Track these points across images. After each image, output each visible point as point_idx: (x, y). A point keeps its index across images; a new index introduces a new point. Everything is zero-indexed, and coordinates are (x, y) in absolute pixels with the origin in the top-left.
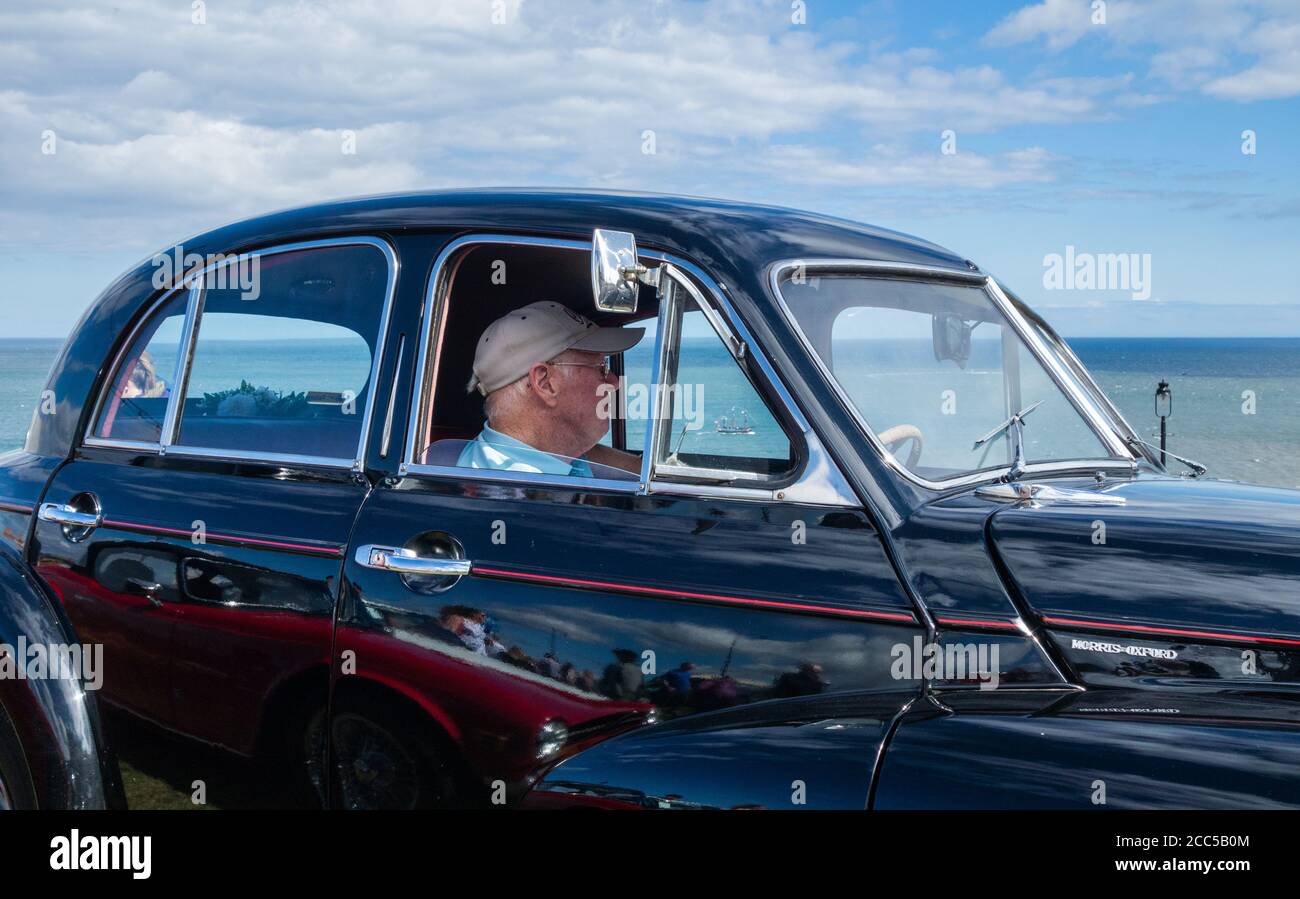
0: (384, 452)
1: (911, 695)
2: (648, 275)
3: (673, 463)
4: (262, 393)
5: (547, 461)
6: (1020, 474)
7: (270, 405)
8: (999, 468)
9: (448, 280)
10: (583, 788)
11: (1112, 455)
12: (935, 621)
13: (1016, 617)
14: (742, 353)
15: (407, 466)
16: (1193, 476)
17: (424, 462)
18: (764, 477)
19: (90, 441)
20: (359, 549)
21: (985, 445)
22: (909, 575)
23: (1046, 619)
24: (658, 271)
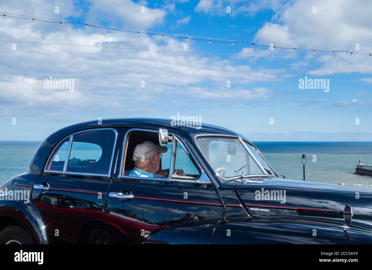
0: (115, 173)
1: (221, 219)
2: (170, 138)
3: (175, 175)
4: (79, 160)
5: (150, 175)
6: (243, 177)
7: (81, 163)
8: (239, 176)
9: (128, 137)
10: (154, 241)
11: (264, 174)
12: (225, 205)
13: (240, 204)
14: (189, 153)
15: (120, 176)
16: (284, 178)
17: (123, 175)
18: (193, 178)
19: (45, 171)
20: (110, 193)
21: (237, 171)
22: (221, 197)
23: (246, 204)
24: (172, 137)
